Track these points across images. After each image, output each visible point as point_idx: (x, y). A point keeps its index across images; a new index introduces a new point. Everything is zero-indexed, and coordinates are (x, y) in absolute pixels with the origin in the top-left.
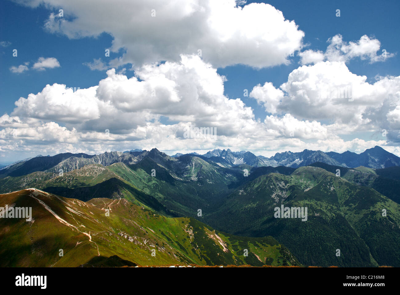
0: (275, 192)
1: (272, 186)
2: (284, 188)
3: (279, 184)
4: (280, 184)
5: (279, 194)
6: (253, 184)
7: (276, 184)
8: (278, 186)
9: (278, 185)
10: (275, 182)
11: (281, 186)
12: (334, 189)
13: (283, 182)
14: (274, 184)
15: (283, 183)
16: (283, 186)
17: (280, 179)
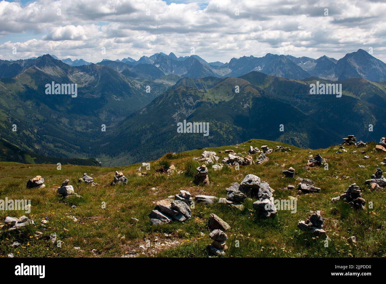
0: (179, 110)
1: (176, 102)
2: (191, 105)
3: (186, 100)
4: (188, 100)
5: (183, 112)
6: (159, 100)
7: (182, 100)
8: (184, 103)
9: (184, 101)
10: (181, 98)
11: (188, 102)
12: (249, 106)
13: (191, 97)
14: (179, 100)
15: (191, 99)
16: (191, 103)
17: (189, 94)
